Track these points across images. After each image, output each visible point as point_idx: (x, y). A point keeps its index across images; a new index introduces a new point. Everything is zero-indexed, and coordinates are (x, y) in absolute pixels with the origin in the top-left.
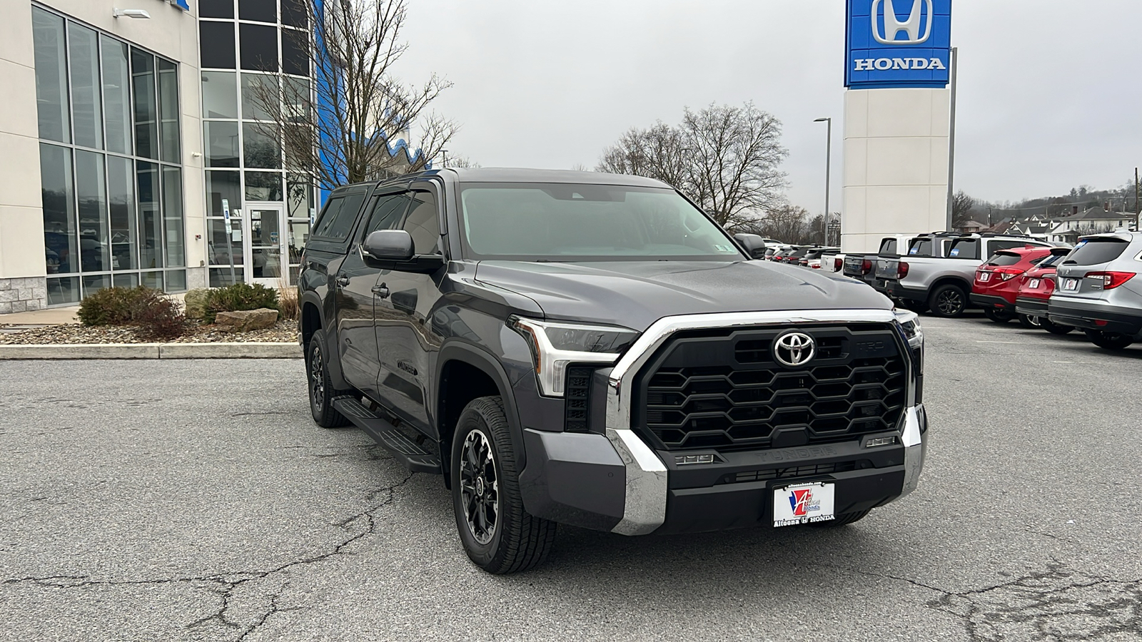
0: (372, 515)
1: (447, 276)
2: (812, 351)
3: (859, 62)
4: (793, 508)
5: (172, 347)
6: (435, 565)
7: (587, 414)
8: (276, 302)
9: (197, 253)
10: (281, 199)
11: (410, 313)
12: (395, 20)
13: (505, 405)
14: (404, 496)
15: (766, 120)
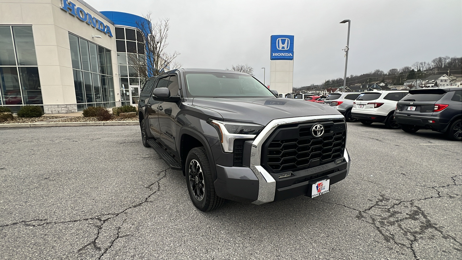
0: (159, 182)
1: (182, 103)
2: (323, 131)
3: (274, 54)
4: (317, 190)
5: (107, 123)
6: (181, 207)
7: (242, 159)
8: (136, 110)
9: (118, 98)
10: (139, 85)
11: (170, 115)
12: (165, 37)
13: (207, 153)
14: (170, 173)
15: (250, 68)
